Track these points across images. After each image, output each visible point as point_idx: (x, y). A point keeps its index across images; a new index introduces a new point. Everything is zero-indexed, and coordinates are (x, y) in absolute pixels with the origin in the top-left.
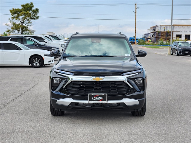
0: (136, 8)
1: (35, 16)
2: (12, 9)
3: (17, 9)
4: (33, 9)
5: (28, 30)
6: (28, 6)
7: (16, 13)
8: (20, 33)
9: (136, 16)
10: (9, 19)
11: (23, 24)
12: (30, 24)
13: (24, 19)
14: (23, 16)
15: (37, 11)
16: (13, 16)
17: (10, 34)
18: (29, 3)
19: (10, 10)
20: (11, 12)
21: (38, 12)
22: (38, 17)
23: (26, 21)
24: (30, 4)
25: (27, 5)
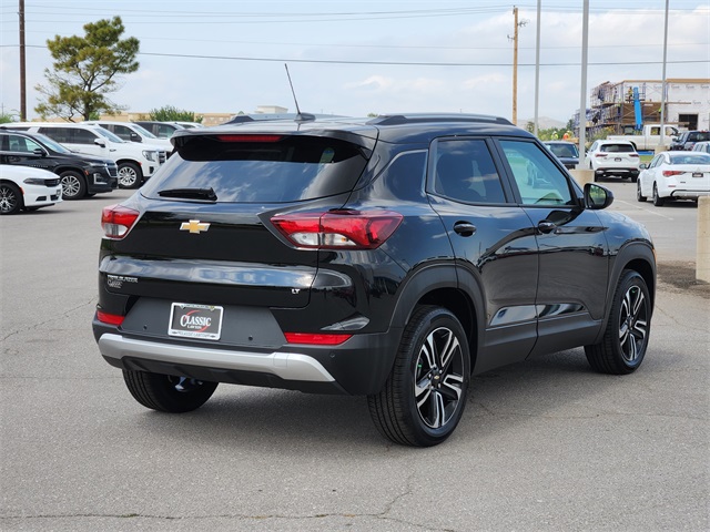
0: (517, 25)
1: (127, 62)
2: (53, 39)
3: (70, 40)
4: (123, 37)
5: (103, 104)
6: (106, 30)
7: (65, 50)
8: (78, 115)
9: (516, 50)
10: (47, 71)
11: (90, 86)
12: (110, 87)
13: (93, 69)
14: (88, 62)
15: (133, 45)
16: (57, 61)
17: (47, 117)
18: (110, 18)
19: (49, 42)
20: (51, 46)
21: (137, 48)
22: (136, 65)
23: (100, 78)
24: (110, 24)
25: (103, 24)
